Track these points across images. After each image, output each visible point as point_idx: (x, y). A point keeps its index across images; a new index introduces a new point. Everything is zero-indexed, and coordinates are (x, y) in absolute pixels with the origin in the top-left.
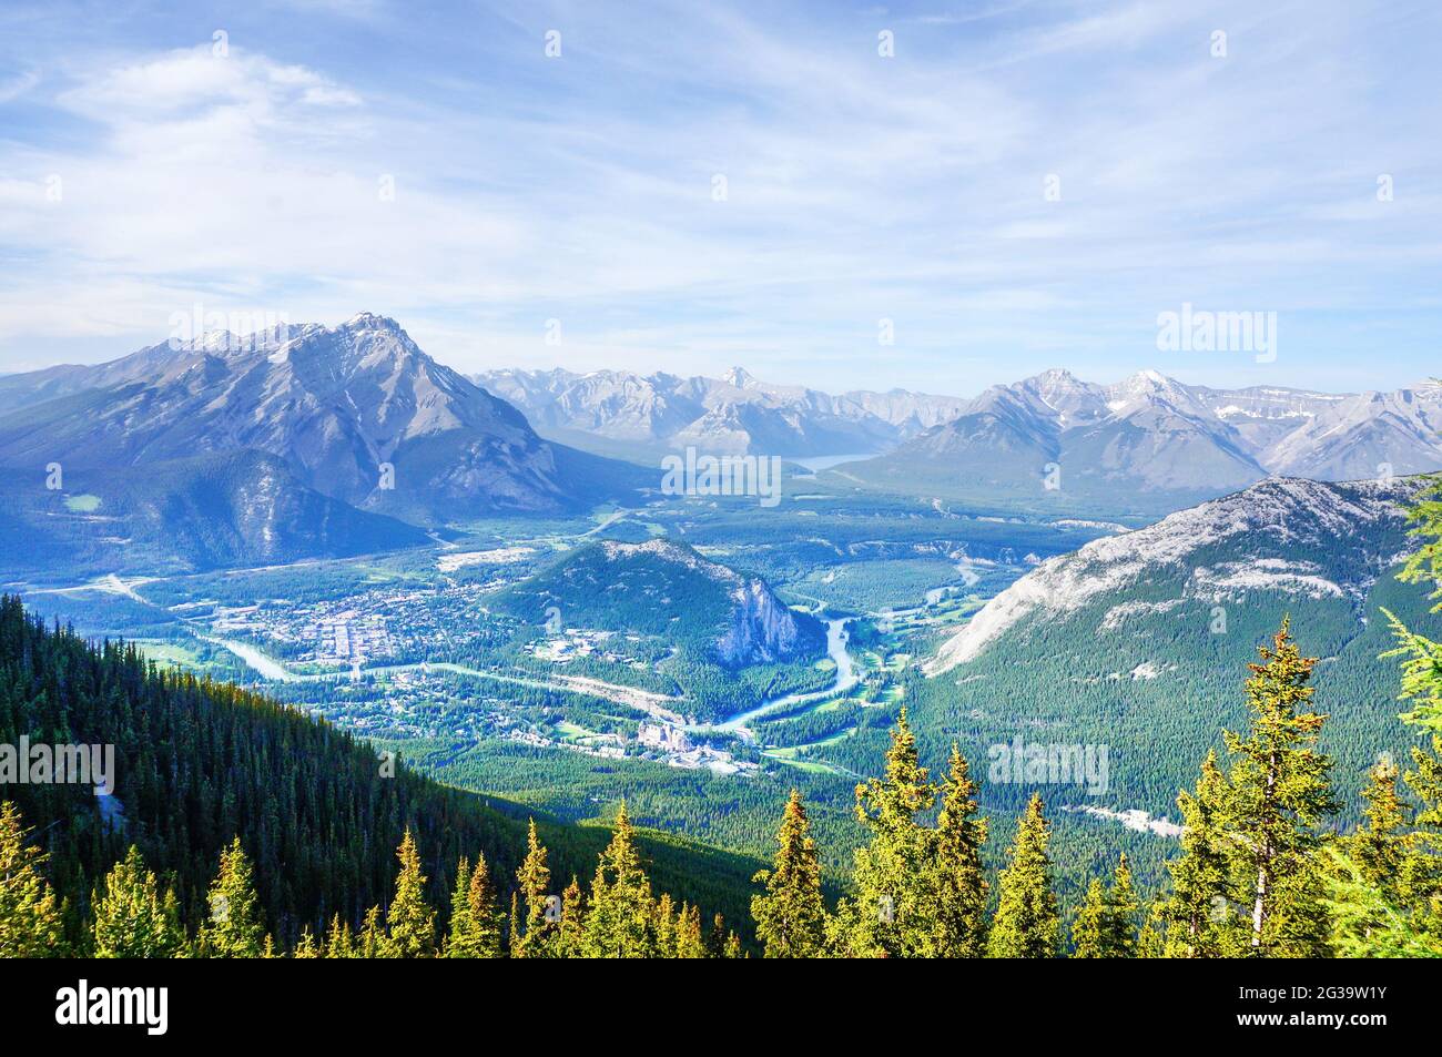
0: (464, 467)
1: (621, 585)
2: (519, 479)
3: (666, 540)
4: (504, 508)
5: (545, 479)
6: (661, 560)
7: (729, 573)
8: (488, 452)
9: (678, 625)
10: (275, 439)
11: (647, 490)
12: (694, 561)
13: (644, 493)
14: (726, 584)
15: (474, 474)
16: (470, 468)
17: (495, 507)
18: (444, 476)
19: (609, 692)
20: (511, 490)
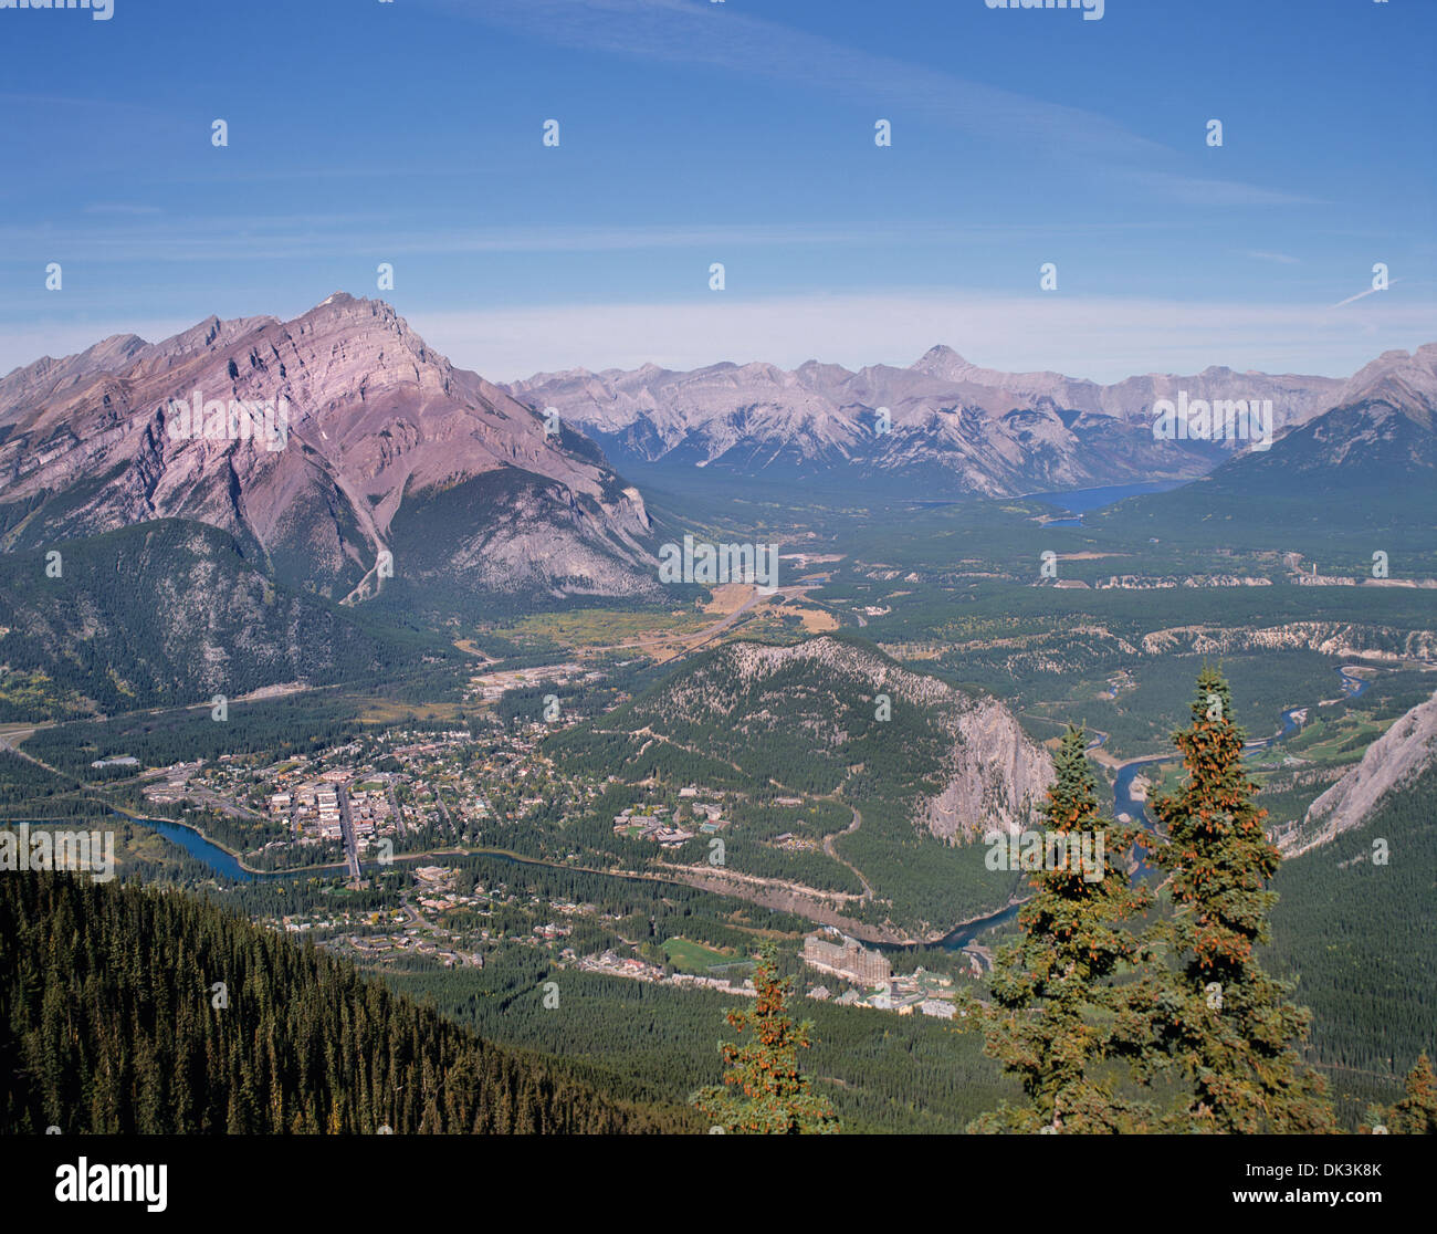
0: (505, 532)
1: (765, 714)
2: (595, 548)
3: (834, 637)
4: (573, 596)
5: (636, 546)
6: (827, 669)
7: (943, 688)
8: (542, 507)
9: (859, 779)
10: (213, 502)
11: (802, 557)
12: (884, 670)
13: (797, 561)
14: (936, 708)
15: (522, 544)
16: (515, 534)
17: (557, 593)
18: (475, 548)
19: (752, 890)
20: (580, 566)
